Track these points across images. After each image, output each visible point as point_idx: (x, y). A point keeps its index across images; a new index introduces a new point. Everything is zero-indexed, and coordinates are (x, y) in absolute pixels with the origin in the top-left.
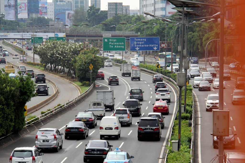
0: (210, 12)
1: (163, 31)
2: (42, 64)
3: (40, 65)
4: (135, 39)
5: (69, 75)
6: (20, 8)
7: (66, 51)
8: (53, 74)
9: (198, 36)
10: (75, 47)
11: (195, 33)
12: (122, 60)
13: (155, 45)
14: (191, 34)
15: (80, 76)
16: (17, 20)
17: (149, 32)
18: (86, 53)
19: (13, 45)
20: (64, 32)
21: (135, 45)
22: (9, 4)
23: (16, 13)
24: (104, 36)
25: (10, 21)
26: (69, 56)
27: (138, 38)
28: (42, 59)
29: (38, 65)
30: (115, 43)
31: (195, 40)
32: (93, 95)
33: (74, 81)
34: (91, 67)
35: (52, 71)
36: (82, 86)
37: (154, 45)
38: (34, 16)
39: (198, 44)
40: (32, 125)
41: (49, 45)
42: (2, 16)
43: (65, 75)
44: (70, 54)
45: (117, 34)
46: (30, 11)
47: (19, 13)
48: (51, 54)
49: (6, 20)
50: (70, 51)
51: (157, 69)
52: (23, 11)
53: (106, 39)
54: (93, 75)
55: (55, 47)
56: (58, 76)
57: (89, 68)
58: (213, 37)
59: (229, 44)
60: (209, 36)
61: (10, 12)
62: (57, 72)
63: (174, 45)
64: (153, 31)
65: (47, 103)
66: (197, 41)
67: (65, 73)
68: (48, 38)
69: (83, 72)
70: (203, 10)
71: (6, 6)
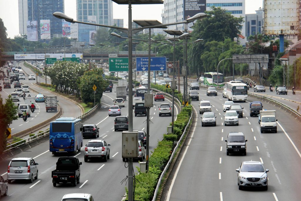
0: (226, 31)
1: (180, 51)
2: (54, 85)
3: (51, 86)
4: (142, 59)
5: (77, 96)
6: (43, 29)
7: (72, 72)
8: (62, 95)
9: (214, 55)
10: (82, 68)
11: (211, 52)
12: (135, 81)
13: (162, 65)
14: (207, 54)
15: (84, 97)
16: (40, 41)
17: (167, 51)
18: (90, 74)
19: (32, 66)
20: (81, 53)
21: (142, 65)
22: (32, 24)
23: (39, 34)
24: (109, 56)
25: (33, 41)
26: (75, 77)
27: (144, 58)
28: (53, 80)
29: (50, 86)
30: (122, 64)
31: (211, 59)
32: (95, 116)
33: (80, 102)
34: (95, 88)
35: (62, 93)
36: (86, 107)
37: (160, 65)
38: (57, 36)
39: (214, 63)
40: (17, 147)
41: (58, 66)
42: (24, 37)
43: (74, 96)
44: (76, 75)
45: (122, 54)
46: (53, 32)
47: (42, 34)
48: (59, 75)
49: (29, 40)
50: (77, 71)
51: (166, 90)
52: (45, 32)
53: (112, 59)
54: (96, 97)
55: (63, 68)
56: (67, 97)
57: (93, 89)
58: (229, 56)
59: (244, 63)
60: (225, 56)
61: (33, 33)
62: (66, 93)
63: (191, 64)
64: (171, 51)
65: (45, 125)
66: (213, 60)
67: (74, 94)
68: (62, 59)
69: (87, 93)
70: (219, 29)
71: (28, 27)
